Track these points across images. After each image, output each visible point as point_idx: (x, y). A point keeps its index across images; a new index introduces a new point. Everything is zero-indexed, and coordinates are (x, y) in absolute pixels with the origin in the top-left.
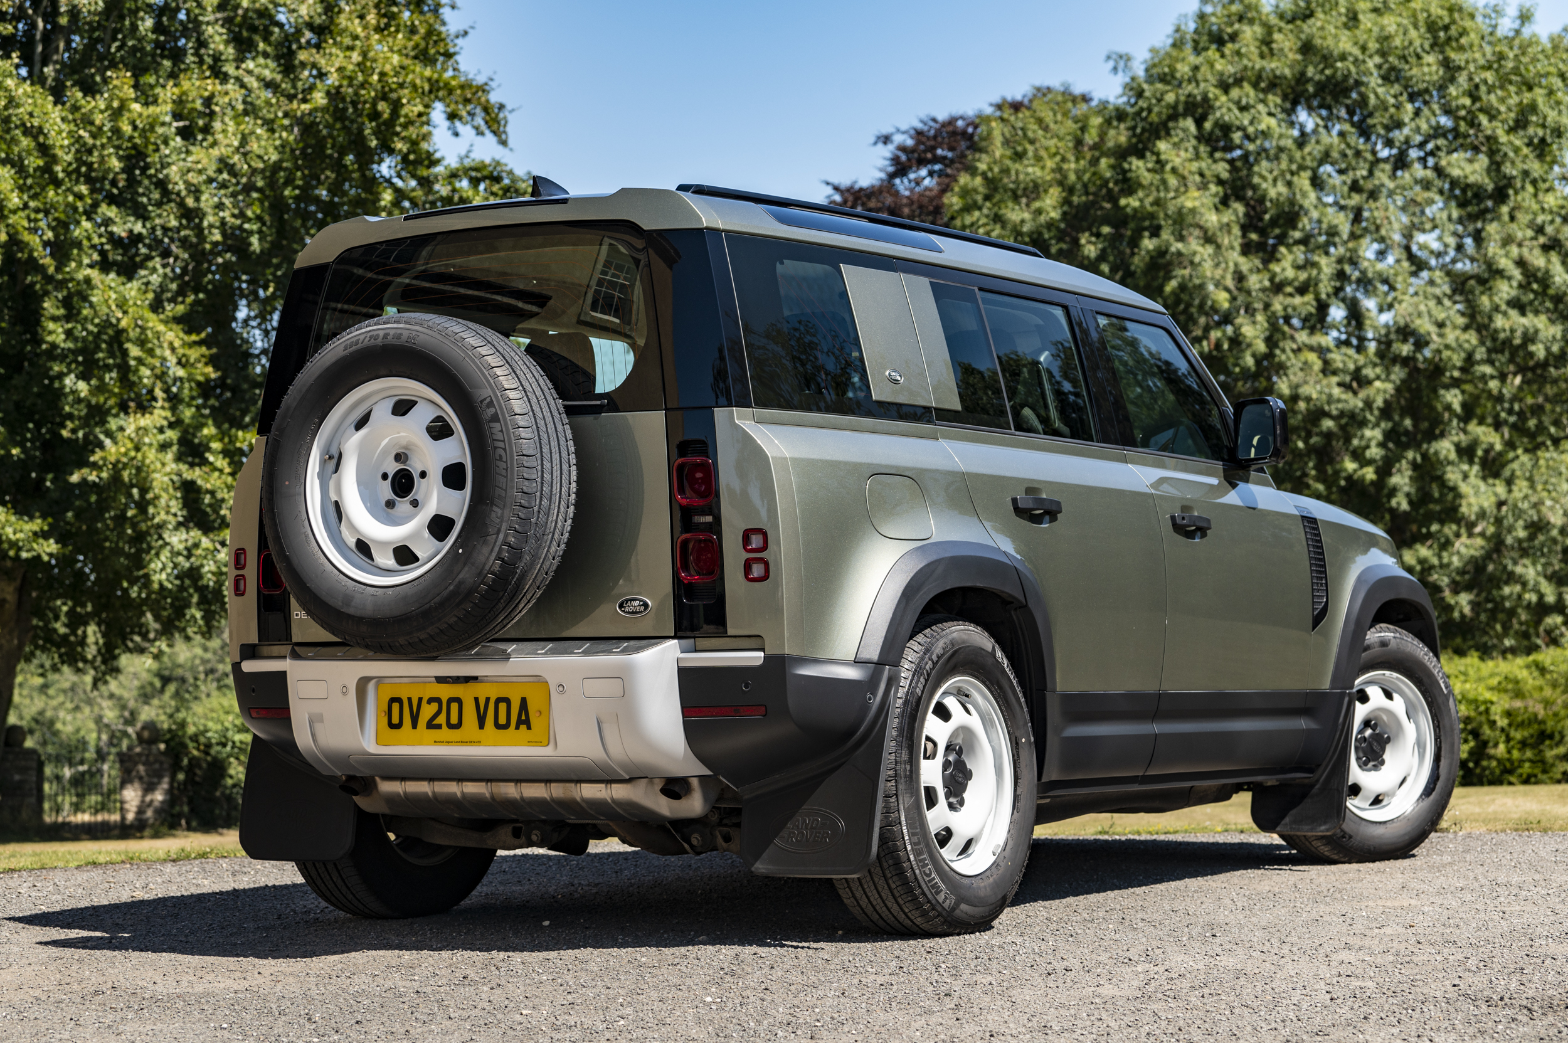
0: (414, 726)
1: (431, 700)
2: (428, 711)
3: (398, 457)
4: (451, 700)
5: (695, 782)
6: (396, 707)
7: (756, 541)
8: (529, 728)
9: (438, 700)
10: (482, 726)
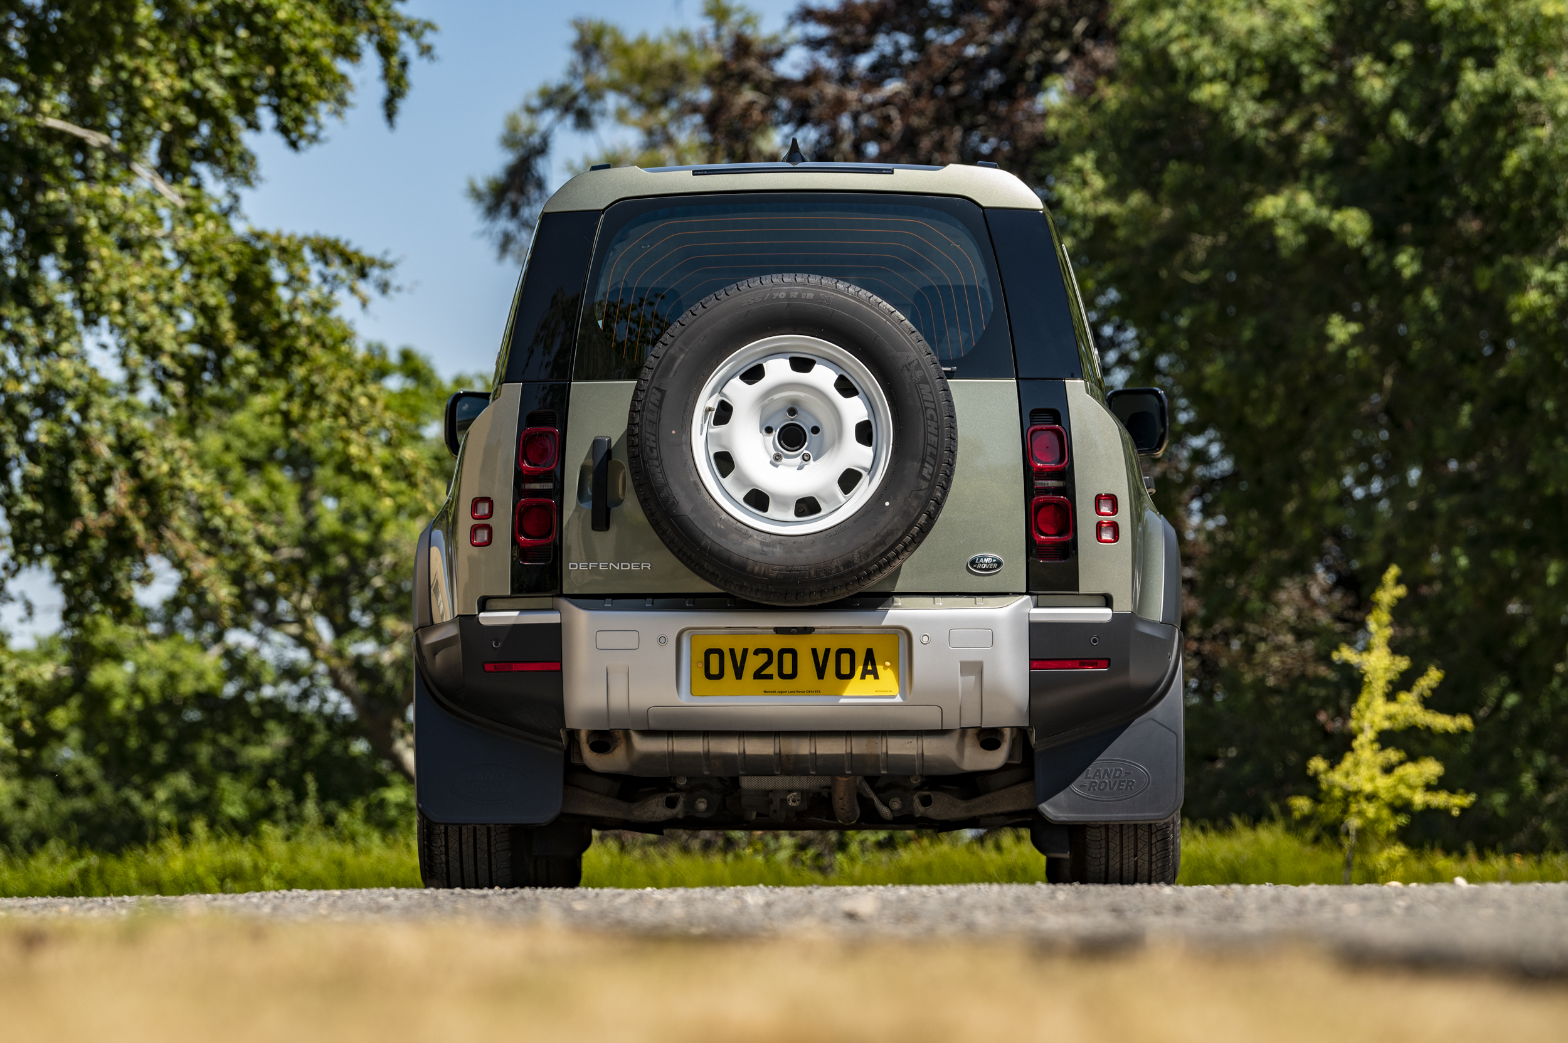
0: (739, 675)
1: (757, 652)
2: (754, 663)
3: (792, 412)
4: (782, 652)
6: (714, 659)
7: (1105, 506)
8: (876, 677)
9: (768, 651)
10: (821, 675)
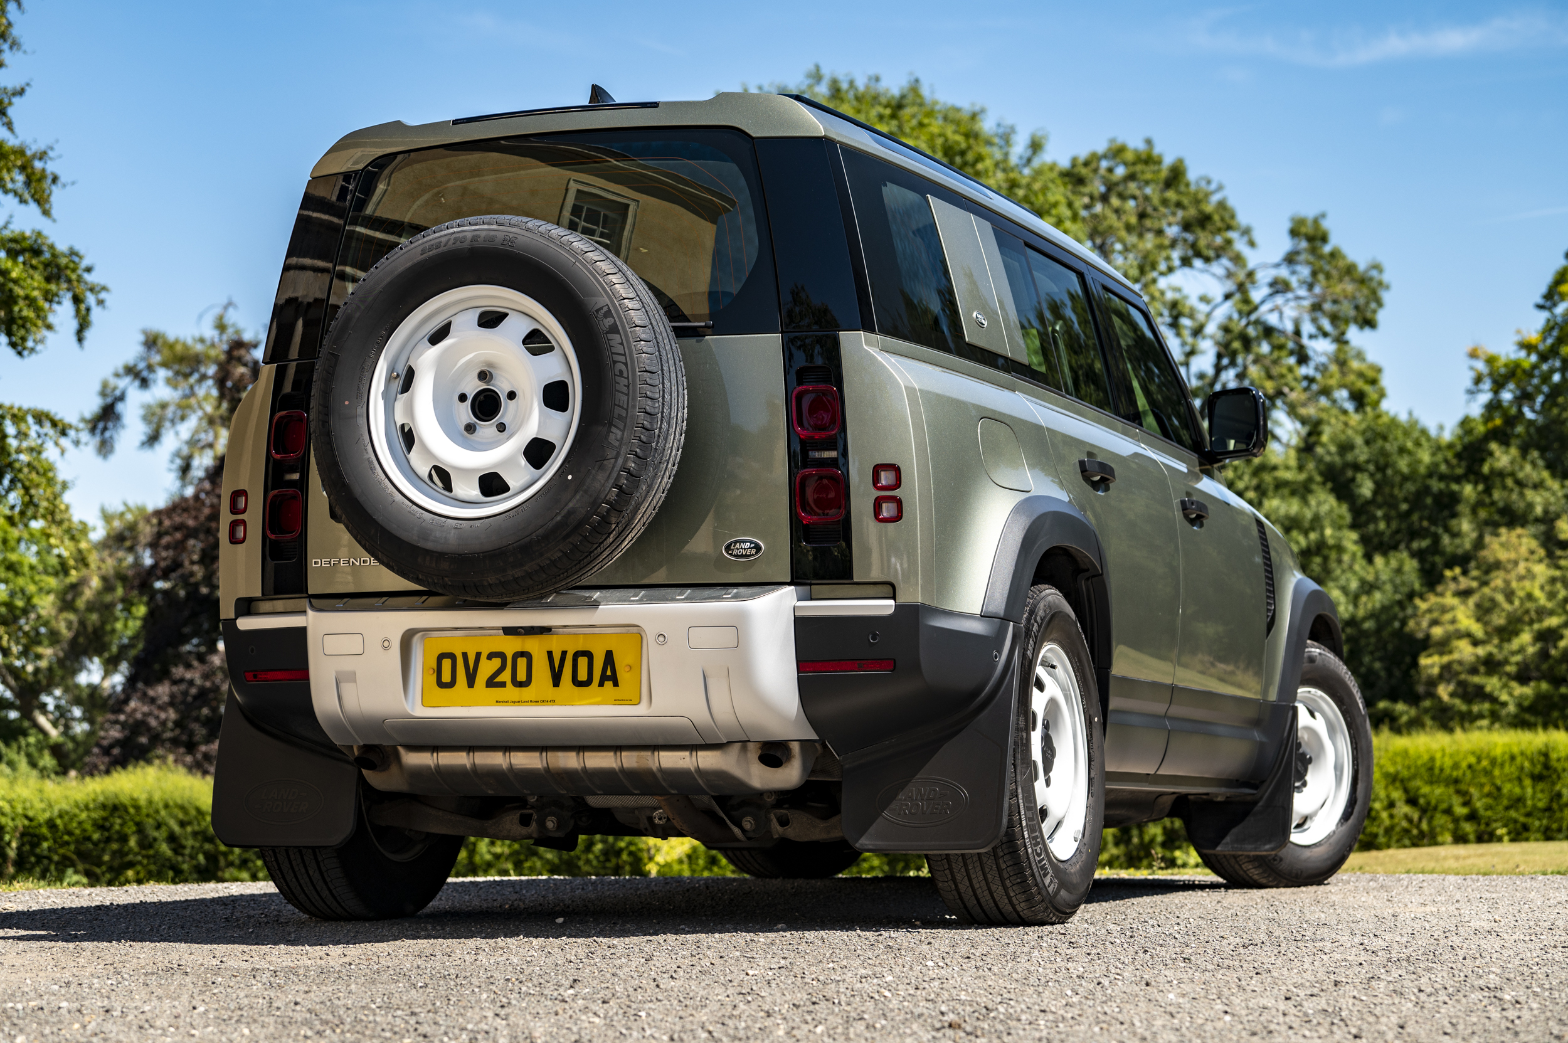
0: (471, 683)
1: (491, 656)
2: (487, 668)
3: (483, 376)
4: (516, 656)
5: (796, 748)
6: (447, 664)
7: (886, 478)
8: (616, 684)
9: (501, 655)
10: (556, 682)
